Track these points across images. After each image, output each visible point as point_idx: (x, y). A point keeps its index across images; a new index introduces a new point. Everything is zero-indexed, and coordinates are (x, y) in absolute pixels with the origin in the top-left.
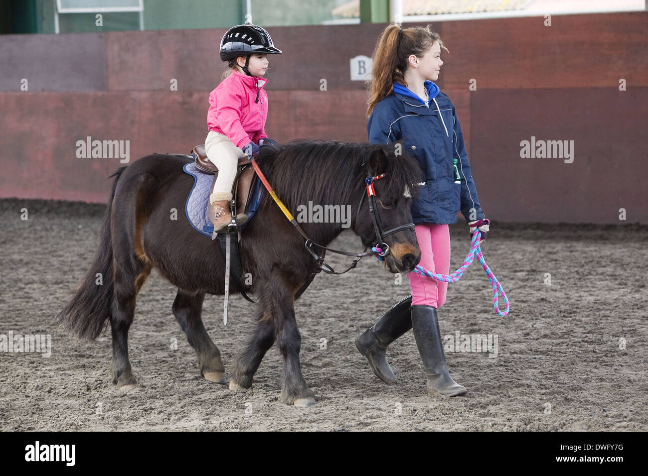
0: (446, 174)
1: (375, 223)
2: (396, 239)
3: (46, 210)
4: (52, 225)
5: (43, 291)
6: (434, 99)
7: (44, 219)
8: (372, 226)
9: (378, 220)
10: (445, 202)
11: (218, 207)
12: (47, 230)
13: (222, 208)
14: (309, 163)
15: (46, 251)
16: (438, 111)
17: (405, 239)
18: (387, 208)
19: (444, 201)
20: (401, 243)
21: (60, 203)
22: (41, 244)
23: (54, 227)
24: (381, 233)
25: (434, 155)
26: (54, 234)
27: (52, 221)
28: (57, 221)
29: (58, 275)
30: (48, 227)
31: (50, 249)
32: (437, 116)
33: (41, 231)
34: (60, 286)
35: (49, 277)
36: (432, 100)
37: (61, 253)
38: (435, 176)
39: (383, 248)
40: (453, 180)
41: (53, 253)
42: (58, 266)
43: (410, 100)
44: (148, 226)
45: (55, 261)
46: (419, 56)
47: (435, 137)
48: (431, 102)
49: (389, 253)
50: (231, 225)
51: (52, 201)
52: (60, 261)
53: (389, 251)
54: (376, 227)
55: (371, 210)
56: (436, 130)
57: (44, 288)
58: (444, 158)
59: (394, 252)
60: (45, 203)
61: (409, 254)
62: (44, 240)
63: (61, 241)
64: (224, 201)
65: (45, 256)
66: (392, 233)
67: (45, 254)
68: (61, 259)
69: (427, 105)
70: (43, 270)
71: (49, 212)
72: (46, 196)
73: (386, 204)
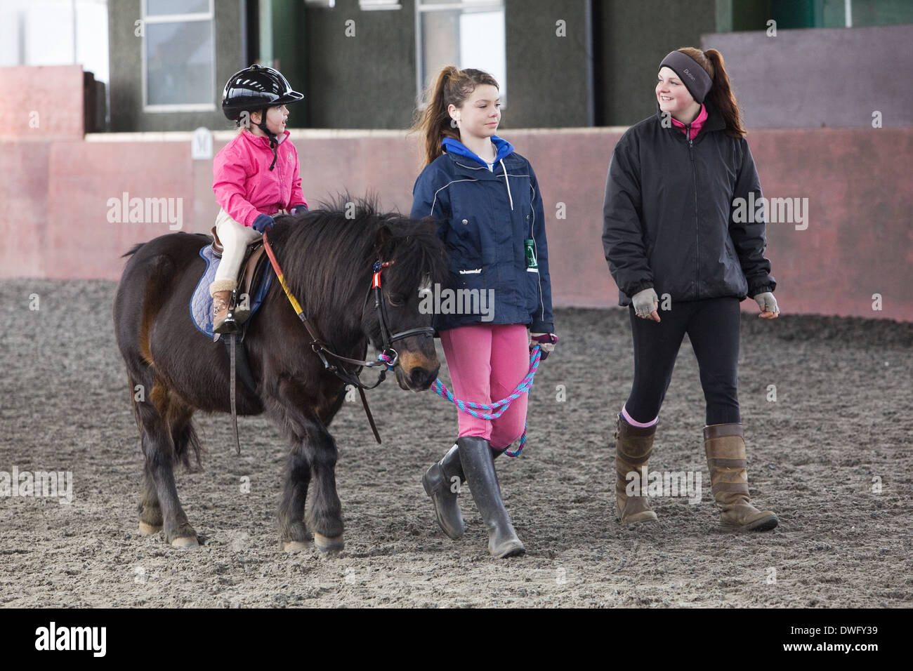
0: (513, 259)
1: (381, 322)
2: (405, 347)
3: (826, 333)
4: (837, 361)
5: (825, 477)
6: (501, 161)
7: (823, 350)
8: (379, 327)
9: (385, 317)
10: (511, 296)
11: (218, 299)
12: (829, 369)
13: (222, 301)
14: (317, 246)
15: (829, 407)
16: (504, 177)
17: (417, 347)
18: (394, 305)
19: (509, 294)
20: (411, 352)
21: (850, 321)
22: (820, 393)
23: (841, 364)
24: (389, 336)
25: (493, 232)
26: (841, 376)
27: (836, 353)
28: (845, 353)
29: (851, 448)
30: (832, 363)
31: (835, 403)
32: (502, 182)
33: (820, 370)
34: (855, 468)
35: (835, 452)
36: (499, 161)
37: (854, 410)
38: (492, 260)
39: (390, 355)
40: (524, 267)
41: (840, 409)
42: (850, 433)
43: (464, 161)
44: (156, 325)
45: (843, 424)
46: (458, 105)
47: (497, 209)
48: (497, 164)
49: (398, 364)
50: (228, 320)
51: (837, 317)
52: (852, 424)
53: (398, 360)
54: (382, 328)
55: (377, 305)
56: (500, 201)
57: (827, 472)
58: (509, 237)
59: (402, 363)
60: (824, 321)
61: (420, 368)
62: (824, 387)
63: (855, 389)
64: (226, 291)
65: (827, 416)
66: (402, 338)
67: (827, 411)
68: (856, 420)
69: (491, 168)
70: (826, 439)
71: (831, 337)
72: (826, 310)
73: (394, 300)
